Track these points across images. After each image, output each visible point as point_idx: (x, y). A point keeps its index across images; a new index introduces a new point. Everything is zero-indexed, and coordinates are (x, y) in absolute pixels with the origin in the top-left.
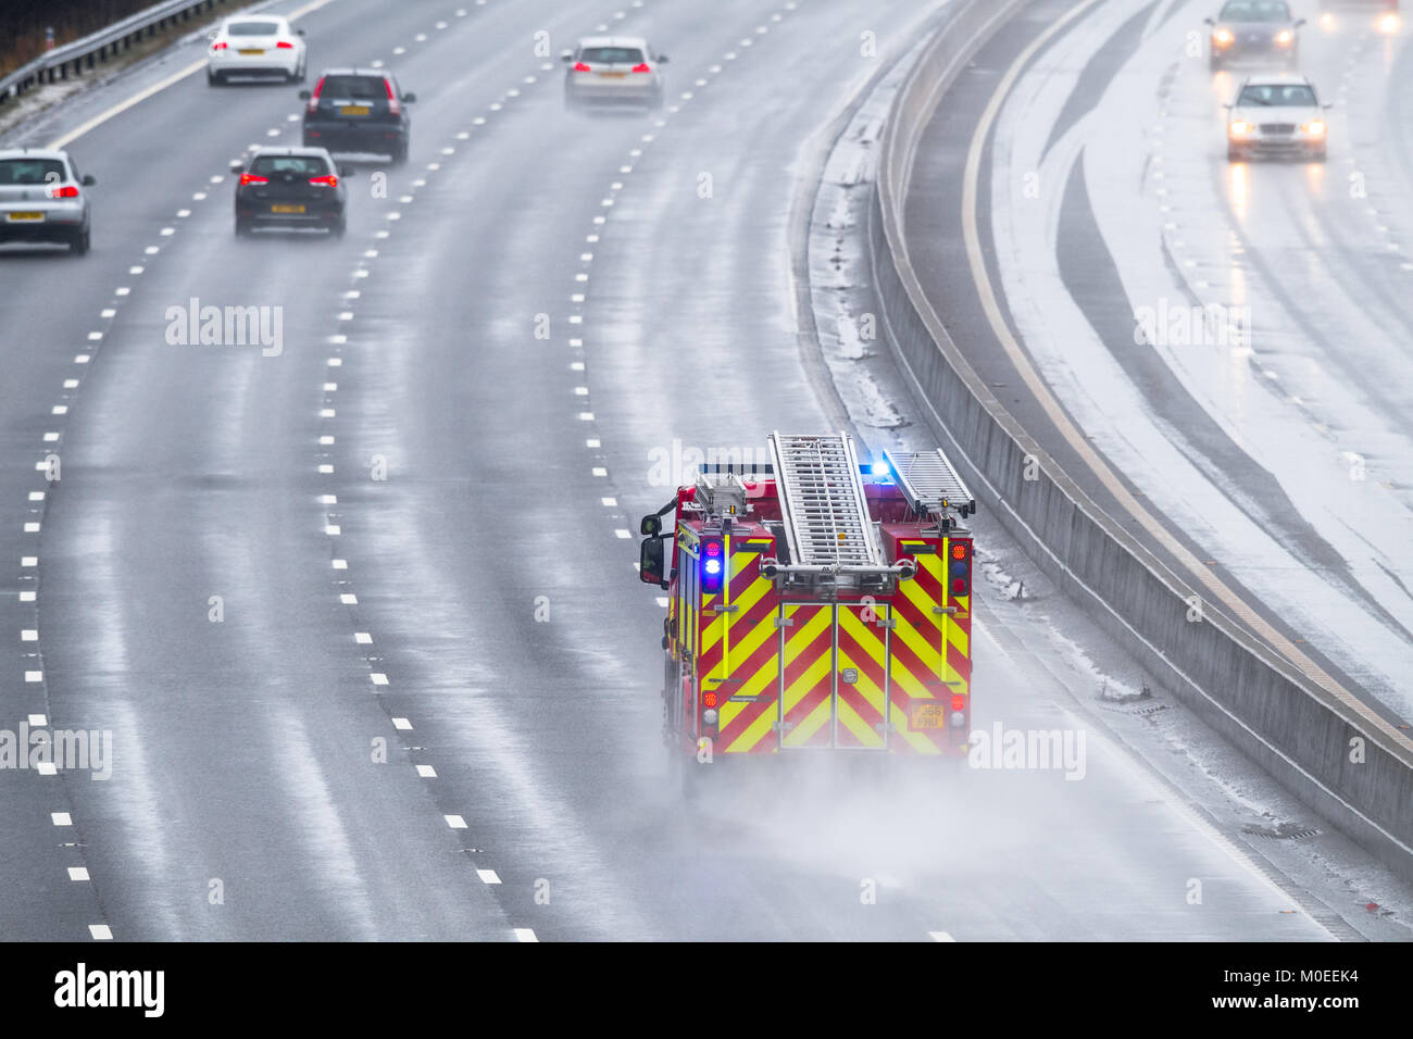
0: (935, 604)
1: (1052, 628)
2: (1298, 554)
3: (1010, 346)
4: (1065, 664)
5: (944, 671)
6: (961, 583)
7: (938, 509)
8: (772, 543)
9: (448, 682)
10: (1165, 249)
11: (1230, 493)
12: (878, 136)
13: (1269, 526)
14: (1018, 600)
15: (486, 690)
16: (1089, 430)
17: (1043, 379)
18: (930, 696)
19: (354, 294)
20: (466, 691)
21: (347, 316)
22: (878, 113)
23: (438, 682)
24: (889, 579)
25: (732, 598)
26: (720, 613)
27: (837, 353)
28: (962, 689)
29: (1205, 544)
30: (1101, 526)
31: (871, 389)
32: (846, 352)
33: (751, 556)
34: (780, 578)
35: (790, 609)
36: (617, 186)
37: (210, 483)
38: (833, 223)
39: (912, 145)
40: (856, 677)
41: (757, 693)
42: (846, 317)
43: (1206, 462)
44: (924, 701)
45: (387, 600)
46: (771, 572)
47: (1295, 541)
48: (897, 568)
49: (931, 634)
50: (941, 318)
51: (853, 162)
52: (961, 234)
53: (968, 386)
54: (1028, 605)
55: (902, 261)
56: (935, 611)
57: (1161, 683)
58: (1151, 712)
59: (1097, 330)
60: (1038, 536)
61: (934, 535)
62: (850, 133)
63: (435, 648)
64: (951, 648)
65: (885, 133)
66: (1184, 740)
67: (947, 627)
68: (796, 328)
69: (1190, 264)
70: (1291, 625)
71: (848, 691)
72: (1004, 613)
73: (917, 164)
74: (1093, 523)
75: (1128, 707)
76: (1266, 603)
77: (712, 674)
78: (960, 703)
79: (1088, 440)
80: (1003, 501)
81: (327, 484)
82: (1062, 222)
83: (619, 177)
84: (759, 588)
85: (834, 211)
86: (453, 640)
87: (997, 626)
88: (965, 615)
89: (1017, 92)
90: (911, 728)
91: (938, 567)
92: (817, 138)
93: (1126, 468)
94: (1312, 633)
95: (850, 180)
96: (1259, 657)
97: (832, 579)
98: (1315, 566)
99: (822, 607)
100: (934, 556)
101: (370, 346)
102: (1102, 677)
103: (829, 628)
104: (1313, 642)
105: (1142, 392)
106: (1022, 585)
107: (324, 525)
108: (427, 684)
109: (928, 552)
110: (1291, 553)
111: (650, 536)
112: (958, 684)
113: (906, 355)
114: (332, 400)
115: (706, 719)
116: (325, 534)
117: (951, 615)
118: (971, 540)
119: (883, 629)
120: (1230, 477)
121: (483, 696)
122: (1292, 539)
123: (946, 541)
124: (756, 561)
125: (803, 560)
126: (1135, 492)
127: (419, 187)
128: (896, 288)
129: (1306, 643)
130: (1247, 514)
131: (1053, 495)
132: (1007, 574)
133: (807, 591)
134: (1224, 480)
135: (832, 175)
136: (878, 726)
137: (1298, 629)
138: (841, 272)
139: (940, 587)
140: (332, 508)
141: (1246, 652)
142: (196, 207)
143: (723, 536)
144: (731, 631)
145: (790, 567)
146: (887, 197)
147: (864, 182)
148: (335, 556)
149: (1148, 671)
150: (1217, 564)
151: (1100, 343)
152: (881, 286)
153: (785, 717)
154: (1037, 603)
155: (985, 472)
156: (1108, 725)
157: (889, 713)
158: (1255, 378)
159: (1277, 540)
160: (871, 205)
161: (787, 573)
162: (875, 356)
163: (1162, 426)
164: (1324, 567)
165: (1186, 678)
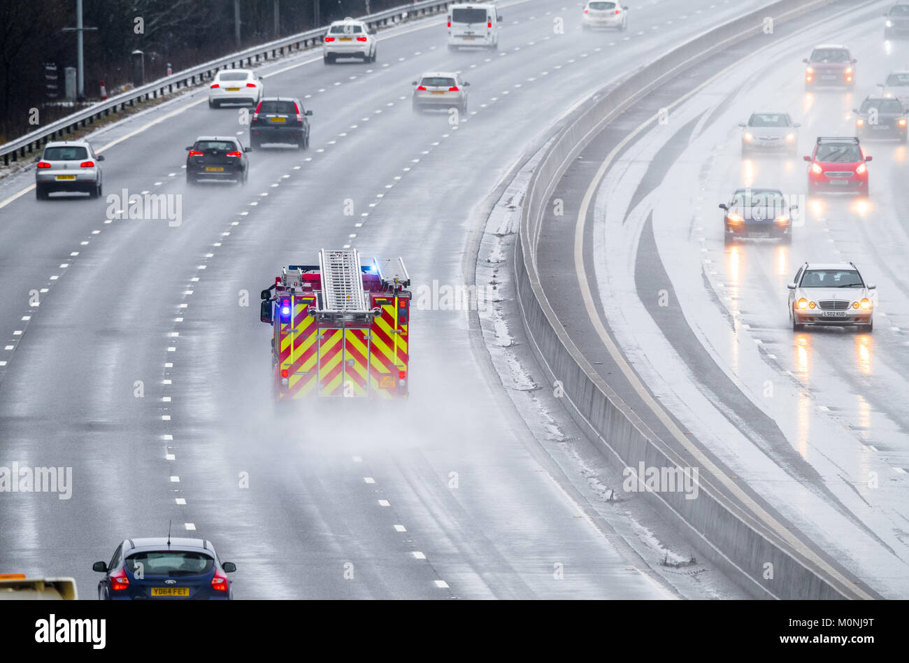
0: (391, 328)
1: (633, 519)
2: (791, 472)
3: (605, 338)
4: (641, 541)
5: (396, 360)
6: (404, 318)
7: (394, 284)
8: (314, 300)
9: (244, 555)
10: (704, 276)
11: (746, 432)
12: (520, 204)
13: (771, 454)
14: (611, 501)
15: (269, 560)
16: (656, 392)
17: (626, 359)
18: (389, 372)
19: (184, 306)
20: (256, 560)
21: (180, 320)
22: (520, 189)
23: (238, 555)
24: (369, 317)
25: (295, 326)
26: (289, 333)
27: (493, 343)
28: (404, 369)
29: (731, 465)
30: (664, 453)
31: (516, 366)
32: (500, 342)
33: (304, 306)
34: (318, 316)
35: (323, 331)
36: (353, 236)
37: (91, 427)
38: (491, 259)
39: (542, 209)
40: (354, 364)
41: (307, 371)
42: (500, 320)
43: (731, 413)
44: (387, 374)
45: (206, 502)
46: (313, 313)
47: (788, 463)
48: (373, 311)
49: (389, 342)
50: (561, 320)
51: (505, 220)
52: (574, 266)
53: (579, 364)
54: (617, 505)
55: (536, 284)
56: (391, 332)
57: (702, 554)
58: (696, 573)
59: (661, 328)
60: (623, 460)
61: (390, 296)
62: (502, 202)
63: (237, 532)
64: (399, 350)
65: (524, 201)
66: (718, 591)
67: (397, 339)
68: (467, 327)
69: (721, 285)
70: (786, 517)
71: (350, 370)
72: (601, 510)
73: (545, 221)
74: (659, 451)
75: (682, 570)
76: (770, 503)
77: (286, 361)
78: (403, 375)
79: (655, 398)
80: (601, 437)
81: (167, 427)
82: (639, 258)
83: (354, 230)
84: (308, 321)
85: (492, 252)
86: (248, 528)
87: (597, 517)
88: (406, 334)
89: (609, 175)
90: (380, 387)
91: (393, 311)
92: (481, 205)
93: (680, 417)
94: (799, 522)
95: (502, 232)
96: (766, 538)
97: (342, 317)
98: (801, 479)
99: (337, 330)
100: (391, 306)
101: (194, 339)
102: (665, 551)
103: (341, 340)
104: (800, 528)
105: (690, 367)
106: (613, 492)
107: (165, 455)
108: (232, 556)
109: (389, 304)
110: (785, 471)
112: (402, 366)
113: (539, 345)
114: (170, 374)
115: (283, 383)
116: (165, 459)
117: (399, 333)
119: (367, 340)
120: (746, 422)
121: (268, 563)
122: (786, 462)
123: (396, 299)
124: (307, 308)
125: (328, 307)
126: (687, 433)
127: (226, 236)
128: (532, 301)
129: (795, 528)
130: (757, 446)
131: (633, 433)
132: (604, 485)
133: (331, 322)
134: (743, 424)
135: (491, 228)
136: (365, 386)
137: (790, 519)
138: (497, 291)
139: (394, 320)
140: (169, 442)
141: (757, 534)
142: (82, 250)
143: (291, 296)
144: (294, 342)
145: (322, 311)
146: (526, 243)
147: (511, 233)
148: (172, 474)
149: (694, 546)
150: (739, 478)
151: (663, 336)
152: (522, 300)
153: (320, 382)
154: (623, 503)
155: (589, 419)
156: (669, 582)
157: (369, 380)
158: (762, 358)
159: (777, 463)
160: (516, 248)
161: (321, 314)
162: (518, 345)
163: (703, 389)
164: (807, 480)
165: (718, 551)
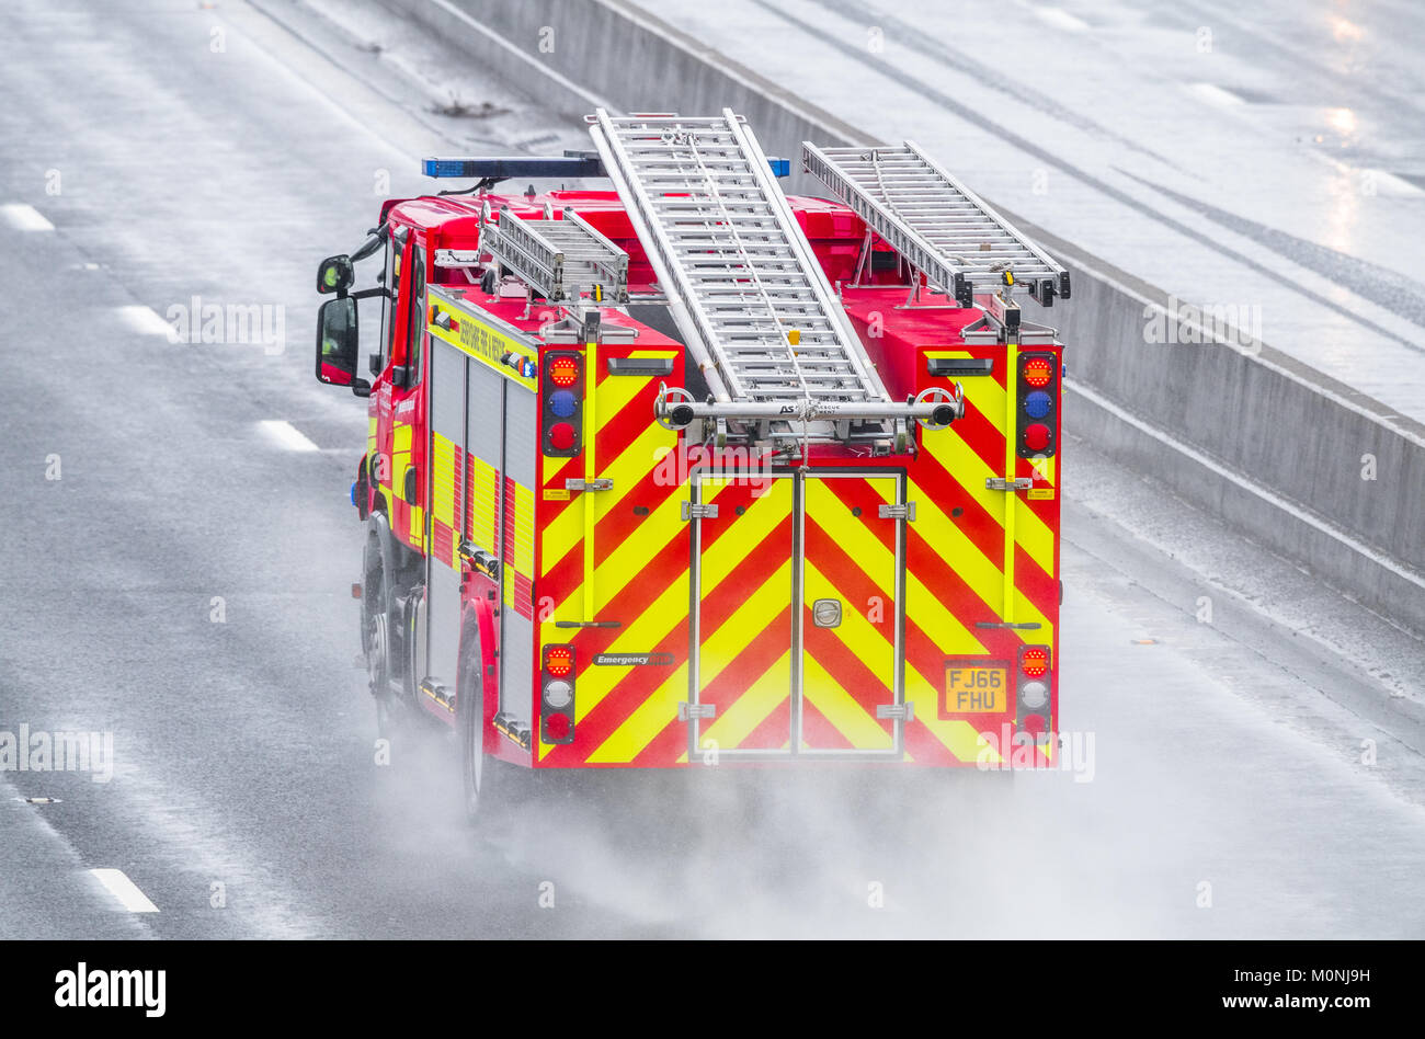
0: (990, 473)
5: (1009, 603)
6: (1040, 433)
8: (676, 359)
18: (982, 651)
24: (906, 429)
25: (602, 465)
26: (577, 494)
28: (1043, 637)
33: (637, 384)
40: (839, 615)
41: (647, 649)
44: (973, 660)
46: (681, 416)
48: (923, 405)
49: (982, 529)
56: (991, 485)
61: (988, 340)
64: (1022, 559)
67: (1014, 519)
71: (824, 644)
77: (561, 612)
78: (1044, 666)
84: (654, 447)
88: (1049, 495)
90: (943, 713)
91: (996, 402)
99: (774, 481)
100: (990, 379)
103: (787, 521)
109: (979, 372)
111: (334, 296)
112: (1038, 626)
115: (550, 700)
117: (1022, 494)
118: (1059, 349)
119: (891, 521)
123: (1013, 353)
124: (648, 394)
125: (740, 390)
136: (883, 710)
139: (1000, 441)
143: (581, 345)
144: (598, 529)
145: (715, 407)
153: (701, 694)
157: (902, 684)
161: (712, 418)
